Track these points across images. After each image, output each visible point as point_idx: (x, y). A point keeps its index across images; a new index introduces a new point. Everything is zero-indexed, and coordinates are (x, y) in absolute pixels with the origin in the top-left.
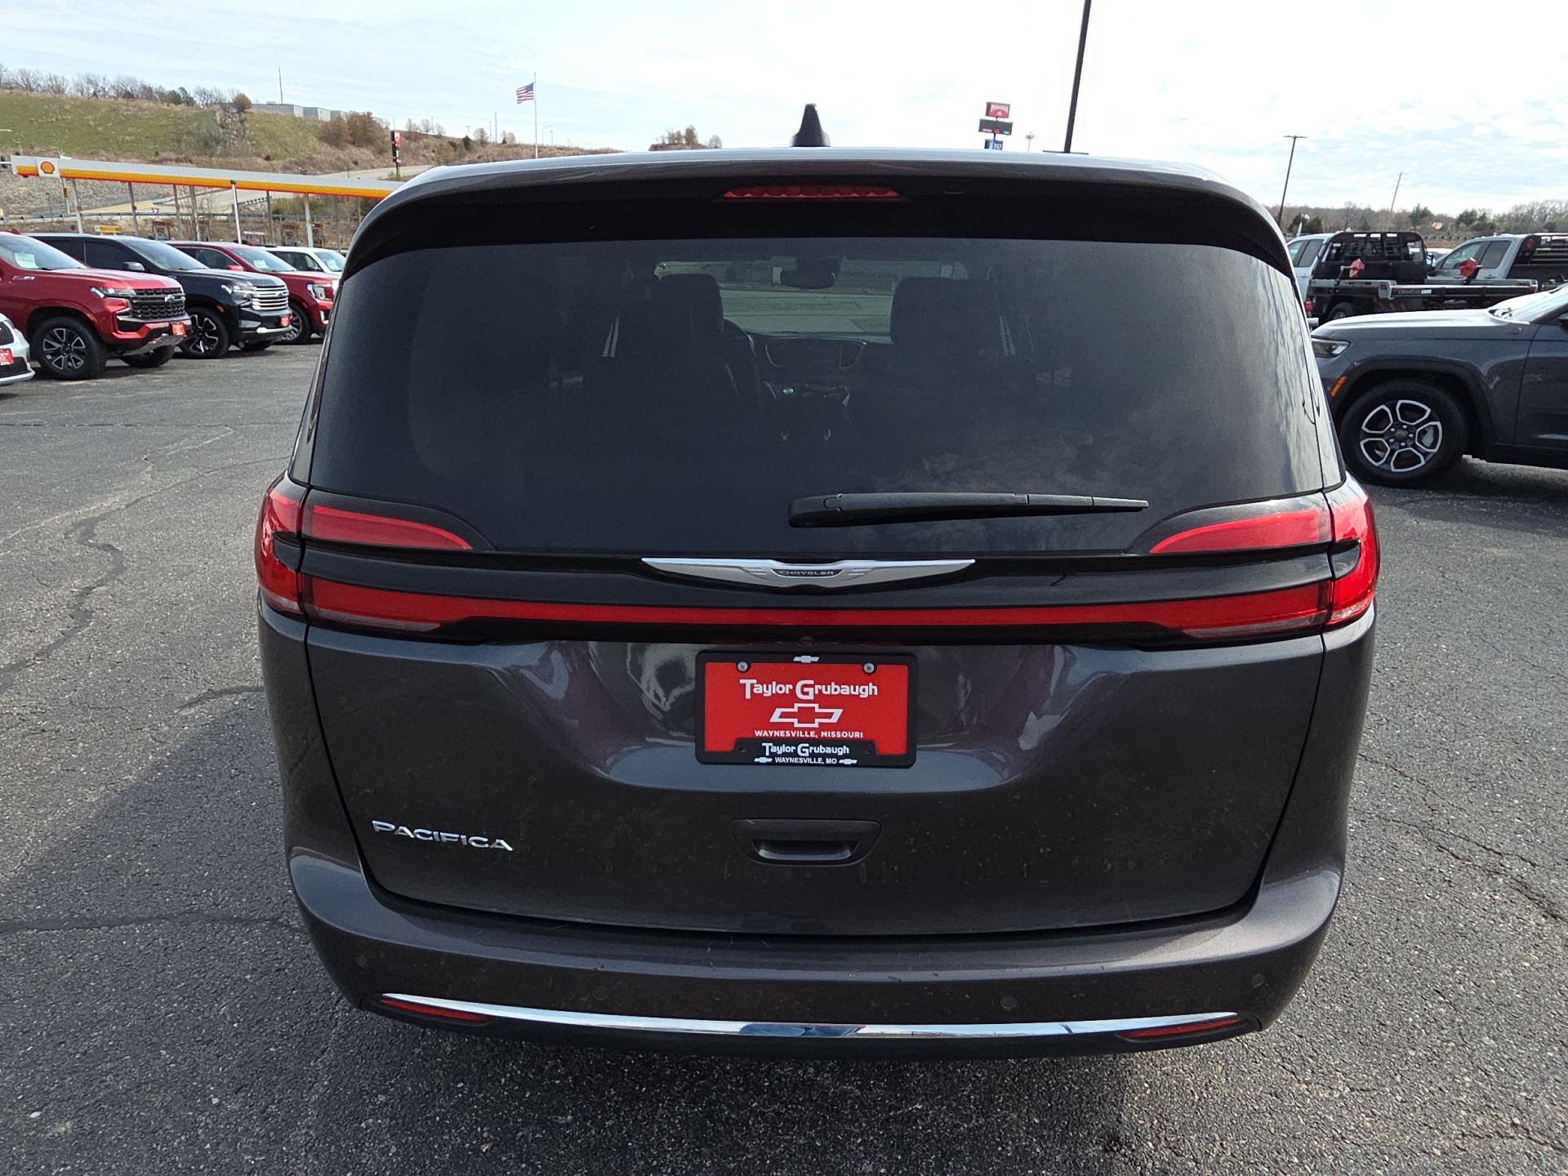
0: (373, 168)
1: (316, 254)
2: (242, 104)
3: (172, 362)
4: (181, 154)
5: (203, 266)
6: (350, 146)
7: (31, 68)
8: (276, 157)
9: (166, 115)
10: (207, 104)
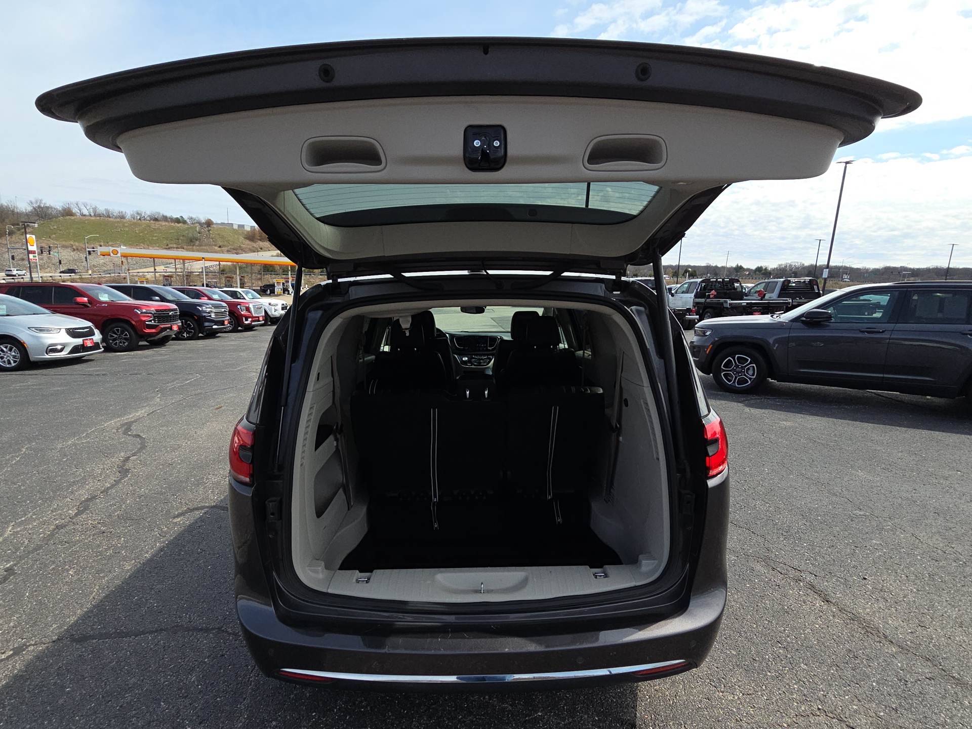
1: (242, 291)
2: (209, 223)
3: (171, 342)
4: (179, 245)
5: (188, 298)
6: (259, 241)
7: (110, 208)
8: (224, 246)
9: (173, 228)
10: (193, 223)
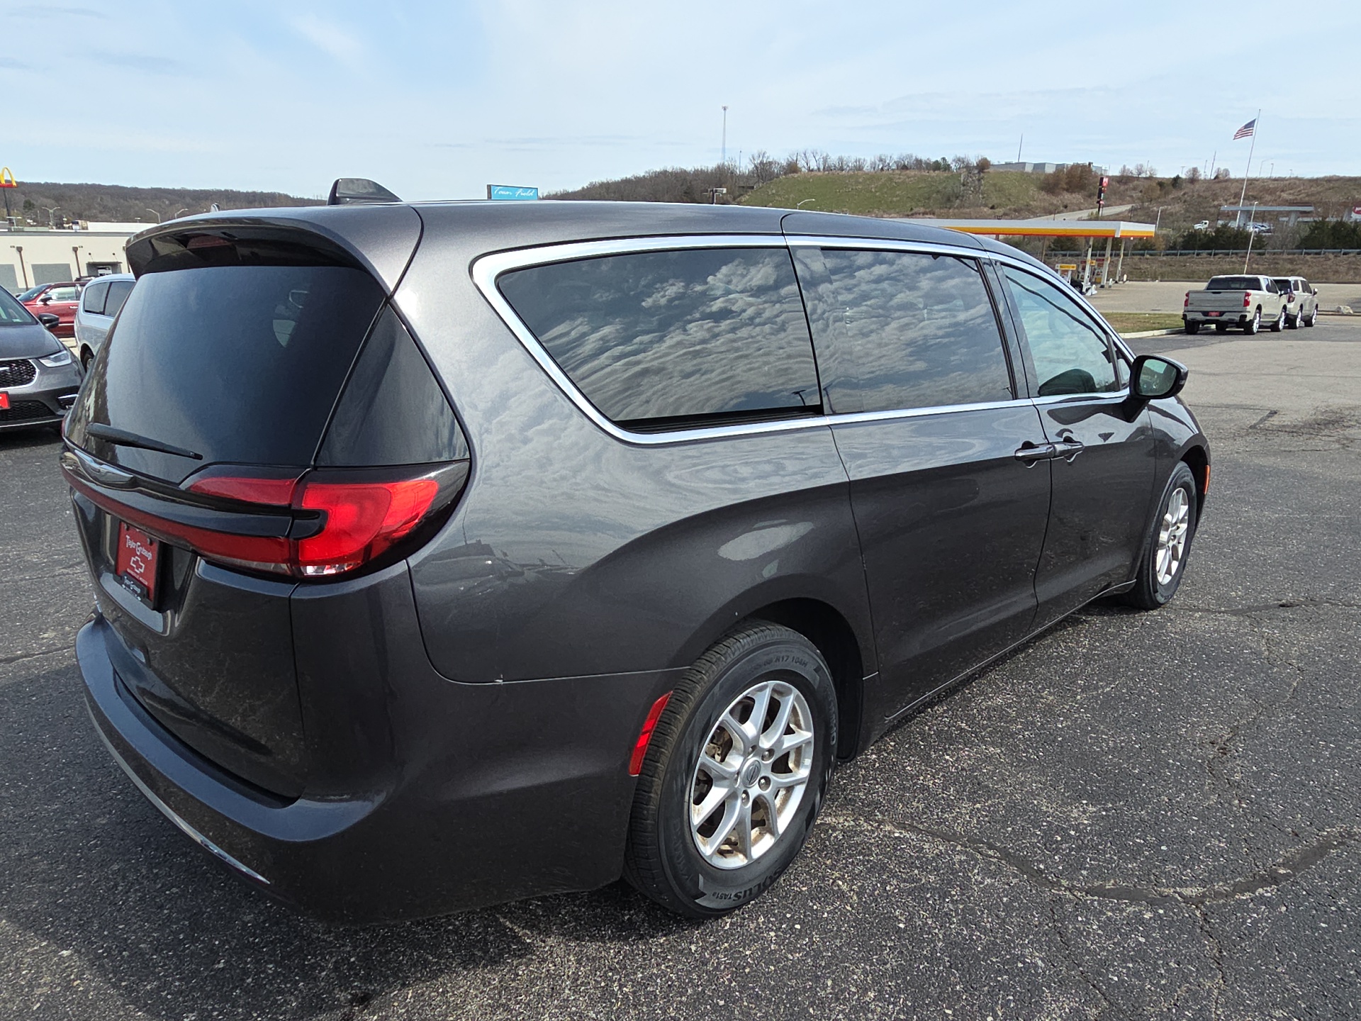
0: (1080, 209)
2: (983, 165)
4: (928, 208)
6: (1064, 193)
9: (926, 180)
10: (958, 168)
